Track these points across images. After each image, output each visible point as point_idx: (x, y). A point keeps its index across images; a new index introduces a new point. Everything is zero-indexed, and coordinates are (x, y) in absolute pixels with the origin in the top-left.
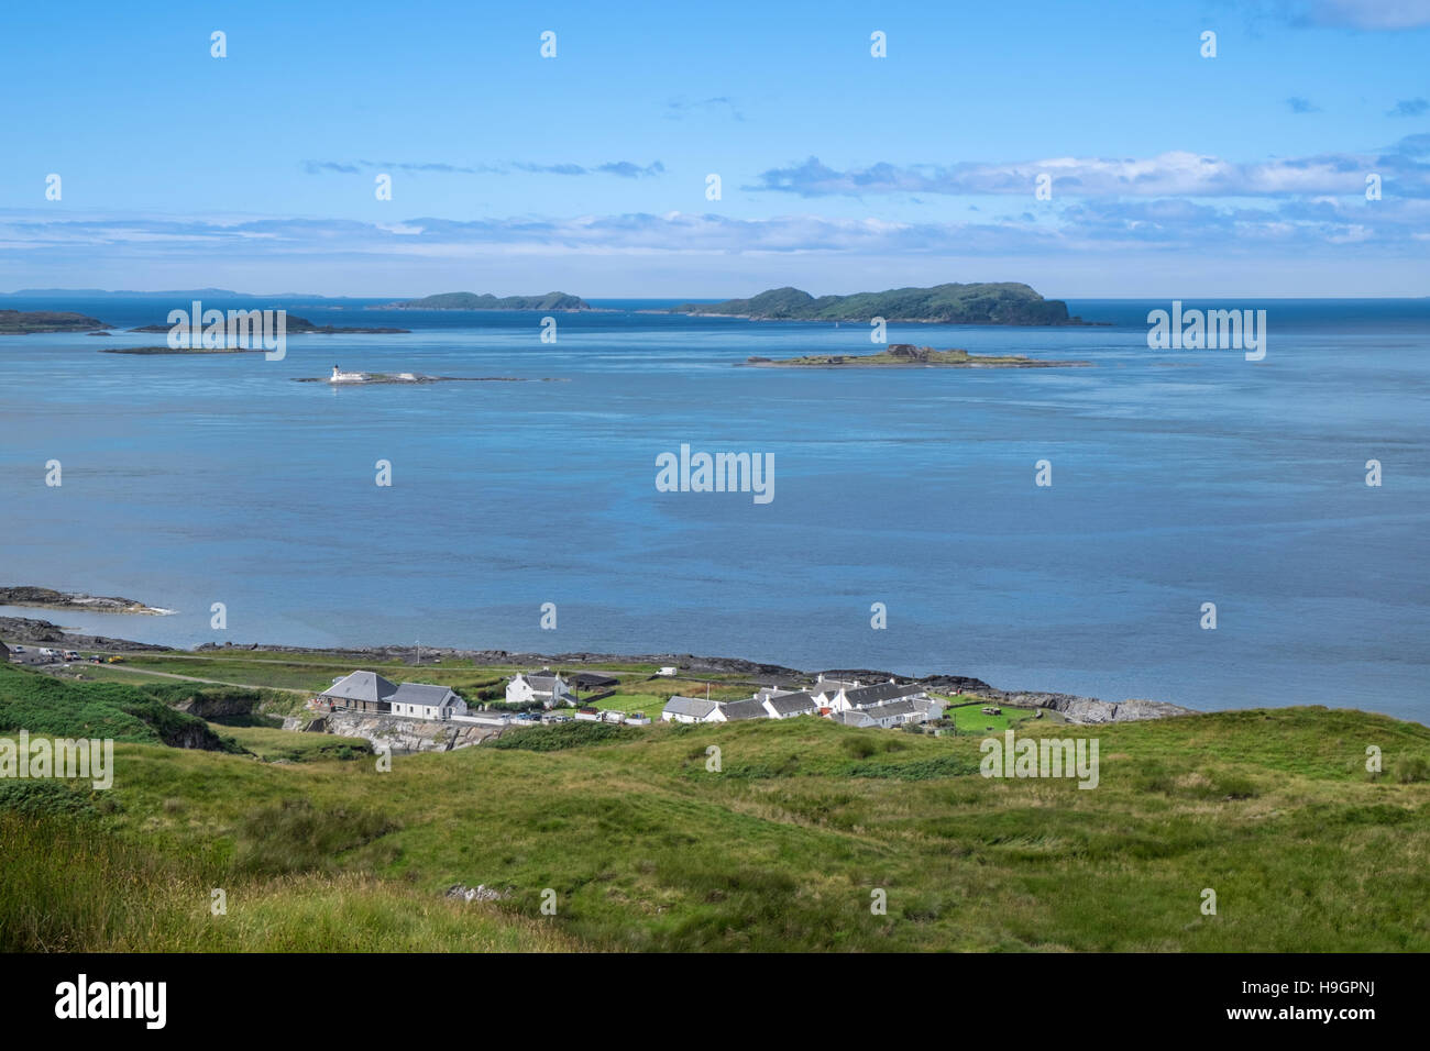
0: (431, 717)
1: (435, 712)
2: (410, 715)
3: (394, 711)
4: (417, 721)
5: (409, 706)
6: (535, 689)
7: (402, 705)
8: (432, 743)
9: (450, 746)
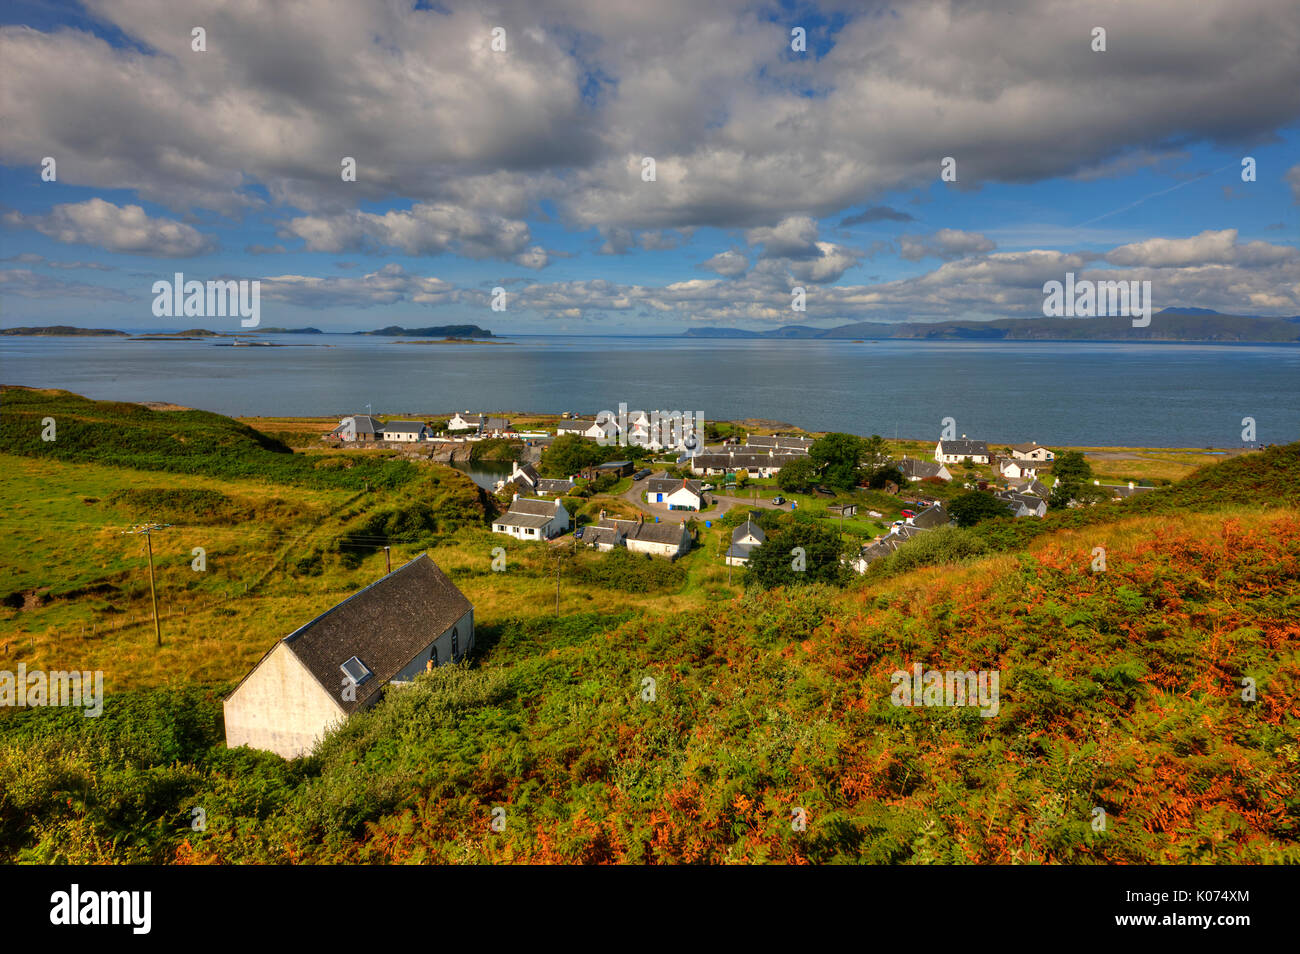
0: (413, 440)
1: (415, 436)
2: (397, 440)
3: (386, 438)
4: (404, 443)
5: (397, 434)
6: (468, 422)
7: (392, 434)
8: (418, 455)
9: (431, 457)
